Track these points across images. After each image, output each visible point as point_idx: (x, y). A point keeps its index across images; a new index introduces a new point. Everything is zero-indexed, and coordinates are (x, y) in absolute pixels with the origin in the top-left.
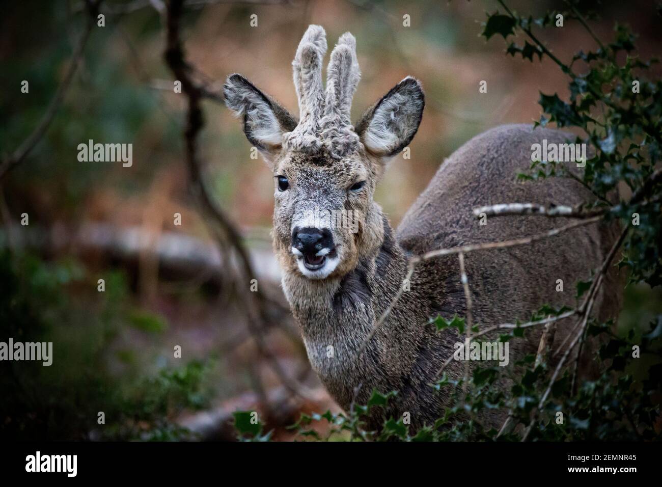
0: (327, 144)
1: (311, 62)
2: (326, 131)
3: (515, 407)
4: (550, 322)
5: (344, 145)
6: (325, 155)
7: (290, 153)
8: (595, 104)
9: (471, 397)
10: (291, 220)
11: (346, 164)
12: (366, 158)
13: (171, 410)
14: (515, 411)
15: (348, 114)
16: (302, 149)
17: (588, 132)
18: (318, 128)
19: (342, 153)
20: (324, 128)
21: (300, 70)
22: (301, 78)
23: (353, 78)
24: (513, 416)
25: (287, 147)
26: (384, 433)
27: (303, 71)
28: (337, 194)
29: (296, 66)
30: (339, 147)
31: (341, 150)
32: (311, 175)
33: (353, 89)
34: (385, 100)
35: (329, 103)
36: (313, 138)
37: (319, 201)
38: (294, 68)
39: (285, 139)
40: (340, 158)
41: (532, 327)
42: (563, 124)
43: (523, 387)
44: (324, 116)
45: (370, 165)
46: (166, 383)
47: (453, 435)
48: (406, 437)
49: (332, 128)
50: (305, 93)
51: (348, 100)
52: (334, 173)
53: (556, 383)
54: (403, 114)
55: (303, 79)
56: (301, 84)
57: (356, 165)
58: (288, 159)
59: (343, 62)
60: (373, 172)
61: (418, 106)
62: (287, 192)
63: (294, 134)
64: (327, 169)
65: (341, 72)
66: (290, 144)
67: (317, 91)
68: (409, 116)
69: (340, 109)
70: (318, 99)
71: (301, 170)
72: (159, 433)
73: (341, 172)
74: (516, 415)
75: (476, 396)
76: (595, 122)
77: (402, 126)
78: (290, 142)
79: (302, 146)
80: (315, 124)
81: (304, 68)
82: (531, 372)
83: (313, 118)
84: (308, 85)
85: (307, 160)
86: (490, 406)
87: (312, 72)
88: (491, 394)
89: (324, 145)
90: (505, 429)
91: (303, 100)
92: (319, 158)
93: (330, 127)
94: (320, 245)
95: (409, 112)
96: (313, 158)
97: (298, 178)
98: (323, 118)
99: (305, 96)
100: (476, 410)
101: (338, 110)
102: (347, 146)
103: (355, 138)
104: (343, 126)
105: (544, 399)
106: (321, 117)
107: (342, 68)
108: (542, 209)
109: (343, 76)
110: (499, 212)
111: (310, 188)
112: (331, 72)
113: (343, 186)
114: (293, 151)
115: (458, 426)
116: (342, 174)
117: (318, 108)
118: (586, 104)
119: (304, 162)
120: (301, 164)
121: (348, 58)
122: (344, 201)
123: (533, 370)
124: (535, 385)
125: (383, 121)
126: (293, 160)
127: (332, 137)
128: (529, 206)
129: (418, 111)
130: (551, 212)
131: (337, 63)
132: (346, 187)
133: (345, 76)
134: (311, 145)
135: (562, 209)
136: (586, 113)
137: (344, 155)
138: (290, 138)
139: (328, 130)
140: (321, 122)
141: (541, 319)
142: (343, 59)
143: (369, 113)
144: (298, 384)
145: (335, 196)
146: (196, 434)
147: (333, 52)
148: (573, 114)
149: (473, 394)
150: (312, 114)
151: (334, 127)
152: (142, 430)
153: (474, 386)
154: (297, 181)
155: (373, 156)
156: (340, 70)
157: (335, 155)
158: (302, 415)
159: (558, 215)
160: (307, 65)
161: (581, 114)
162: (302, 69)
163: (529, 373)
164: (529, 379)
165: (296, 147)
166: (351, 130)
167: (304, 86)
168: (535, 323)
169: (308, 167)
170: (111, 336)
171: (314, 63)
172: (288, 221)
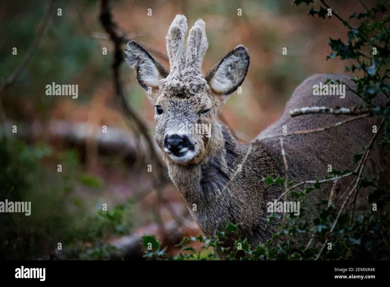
0: (186, 86)
1: (177, 36)
2: (186, 77)
3: (315, 231)
4: (337, 179)
5: (197, 86)
6: (185, 92)
7: (164, 91)
8: (363, 45)
9: (288, 226)
10: (164, 132)
11: (198, 97)
12: (211, 95)
13: (105, 235)
14: (315, 234)
15: (200, 67)
16: (171, 88)
17: (360, 62)
18: (181, 76)
19: (196, 91)
20: (185, 76)
21: (170, 41)
22: (171, 46)
23: (203, 47)
24: (314, 238)
25: (162, 88)
26: (235, 248)
27: (172, 42)
28: (192, 116)
29: (168, 39)
30: (194, 87)
31: (195, 89)
32: (177, 104)
33: (203, 53)
34: (225, 59)
35: (188, 61)
36: (178, 82)
37: (181, 119)
38: (167, 41)
39: (161, 83)
40: (194, 94)
41: (325, 182)
42: (344, 57)
43: (321, 220)
44: (184, 68)
45: (214, 100)
46: (102, 219)
47: (278, 250)
48: (249, 251)
49: (189, 75)
50: (174, 55)
51: (200, 59)
52: (191, 103)
53: (340, 217)
54: (236, 68)
55: (172, 47)
56: (171, 50)
57: (204, 98)
58: (163, 95)
59: (196, 36)
60: (215, 104)
61: (245, 64)
62: (162, 115)
63: (167, 79)
64: (186, 100)
65: (195, 42)
66: (164, 86)
67: (180, 54)
68: (239, 70)
69: (195, 65)
70: (181, 58)
71: (170, 101)
72: (98, 250)
73: (195, 102)
74: (316, 237)
75: (292, 225)
76: (364, 56)
77: (235, 76)
78: (164, 84)
79: (171, 87)
80: (179, 74)
81: (173, 39)
82: (325, 210)
83: (178, 70)
84: (175, 50)
85: (174, 95)
86: (300, 231)
87: (177, 42)
88: (301, 224)
89: (184, 86)
90: (309, 246)
91: (172, 59)
92: (182, 94)
93: (188, 75)
94: (181, 146)
95: (240, 67)
96: (178, 94)
97: (168, 106)
98: (184, 70)
99: (173, 57)
100: (291, 234)
101: (193, 65)
102: (199, 87)
103: (204, 81)
104: (197, 75)
105: (333, 227)
106: (183, 69)
107: (196, 40)
108: (331, 110)
109: (197, 44)
110: (305, 112)
111: (176, 111)
112: (190, 42)
113: (196, 111)
114: (166, 90)
115: (281, 244)
116: (196, 103)
117: (181, 64)
118: (358, 45)
119: (172, 96)
120: (170, 97)
121: (200, 34)
122: (197, 119)
123: (327, 209)
124: (328, 218)
125: (224, 72)
126: (166, 95)
127: (190, 81)
128: (323, 108)
129: (246, 67)
130: (337, 111)
131: (193, 36)
132: (198, 111)
133: (198, 44)
134: (177, 86)
135: (344, 110)
136: (359, 50)
137: (197, 92)
138: (163, 82)
139: (187, 77)
140: (183, 72)
141: (331, 177)
142: (197, 34)
143: (215, 67)
144: (183, 218)
145: (191, 117)
146: (121, 250)
147: (191, 30)
148: (350, 51)
149: (290, 224)
150: (178, 67)
151: (191, 75)
152: (87, 248)
153: (290, 219)
154: (168, 108)
155: (216, 94)
156: (195, 41)
157: (191, 92)
158: (185, 238)
159: (341, 113)
160: (174, 38)
161: (355, 51)
162: (171, 41)
163: (324, 210)
164: (324, 215)
165: (168, 87)
166: (202, 77)
167: (172, 51)
168: (328, 180)
169: (174, 99)
170: (68, 190)
171: (179, 37)
172: (163, 132)
